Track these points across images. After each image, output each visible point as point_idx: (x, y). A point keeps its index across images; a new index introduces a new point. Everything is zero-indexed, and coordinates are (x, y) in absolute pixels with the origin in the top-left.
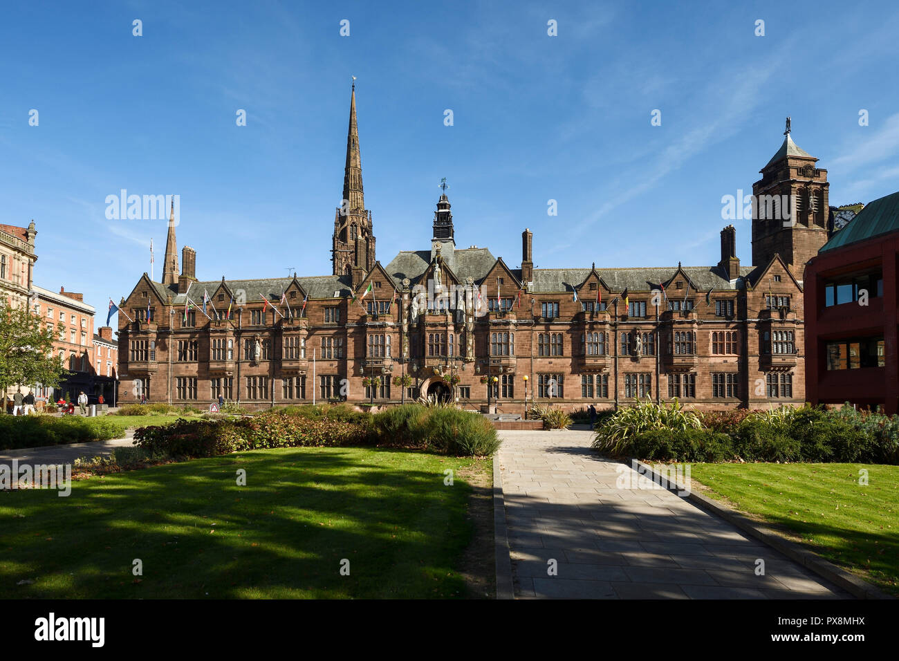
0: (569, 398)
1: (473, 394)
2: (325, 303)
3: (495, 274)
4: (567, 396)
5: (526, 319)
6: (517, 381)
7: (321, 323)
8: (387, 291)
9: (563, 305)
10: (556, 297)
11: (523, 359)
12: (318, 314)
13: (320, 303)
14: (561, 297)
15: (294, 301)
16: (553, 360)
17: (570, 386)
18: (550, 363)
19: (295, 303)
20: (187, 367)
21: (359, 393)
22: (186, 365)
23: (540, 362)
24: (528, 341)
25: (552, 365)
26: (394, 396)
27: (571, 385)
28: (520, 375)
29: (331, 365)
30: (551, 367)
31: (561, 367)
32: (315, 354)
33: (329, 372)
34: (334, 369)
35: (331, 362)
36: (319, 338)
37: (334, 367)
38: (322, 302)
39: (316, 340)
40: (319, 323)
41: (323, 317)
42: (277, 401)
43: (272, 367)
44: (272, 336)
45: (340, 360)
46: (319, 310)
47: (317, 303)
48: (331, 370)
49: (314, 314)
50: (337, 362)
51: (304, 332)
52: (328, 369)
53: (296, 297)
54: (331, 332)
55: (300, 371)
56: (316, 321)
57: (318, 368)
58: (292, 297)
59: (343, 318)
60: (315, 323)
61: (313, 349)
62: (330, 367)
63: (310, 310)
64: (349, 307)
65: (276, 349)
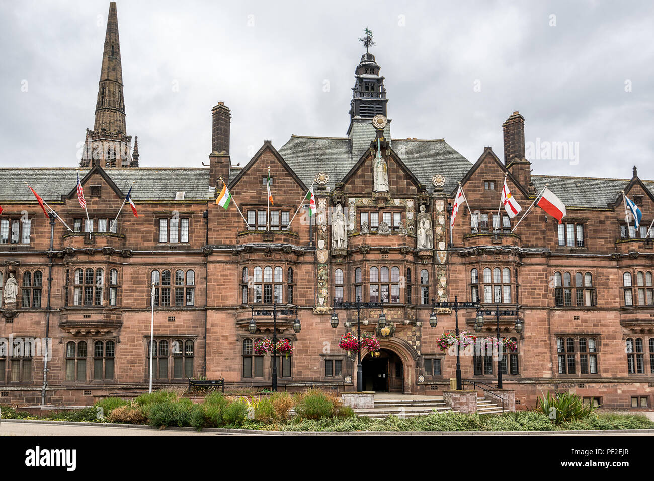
0: (609, 375)
1: (449, 369)
2: (160, 209)
3: (481, 174)
4: (606, 371)
5: (536, 246)
6: (526, 348)
7: (152, 243)
8: (285, 192)
9: (592, 228)
10: (579, 216)
11: (534, 311)
12: (144, 228)
13: (151, 209)
14: (589, 215)
15: (95, 203)
16: (580, 314)
17: (609, 356)
18: (576, 318)
19: (96, 207)
21: (231, 369)
23: (559, 316)
24: (541, 282)
25: (579, 322)
26: (300, 374)
27: (612, 353)
28: (530, 337)
29: (171, 319)
30: (578, 325)
31: (594, 325)
32: (138, 300)
33: (166, 332)
34: (177, 326)
35: (171, 315)
36: (147, 271)
37: (177, 322)
38: (152, 207)
39: (141, 274)
40: (146, 244)
41: (155, 234)
42: (51, 386)
43: (43, 322)
44: (47, 265)
45: (190, 311)
46: (147, 221)
47: (144, 209)
48: (172, 328)
49: (136, 227)
50: (184, 313)
51: (116, 259)
52: (165, 326)
53: (99, 197)
54: (172, 259)
55: (106, 330)
56: (140, 240)
57: (143, 325)
58: (91, 197)
59: (197, 237)
60: (137, 244)
61: (134, 291)
62: (167, 323)
63: (129, 221)
64: (210, 216)
65: (52, 290)
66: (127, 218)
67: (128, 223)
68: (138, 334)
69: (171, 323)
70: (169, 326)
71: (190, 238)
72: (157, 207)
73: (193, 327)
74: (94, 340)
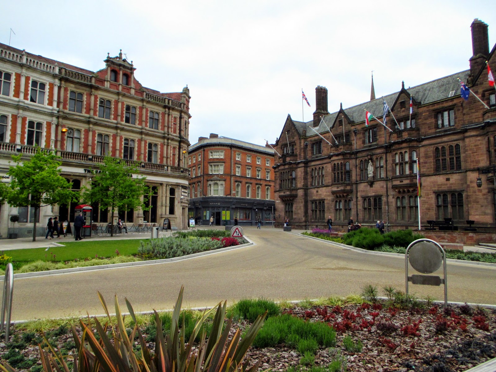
2: (436, 107)
7: (433, 131)
12: (428, 121)
13: (431, 108)
15: (403, 111)
19: (404, 114)
20: (317, 192)
21: (485, 214)
22: (316, 189)
29: (448, 180)
32: (428, 168)
33: (444, 188)
34: (452, 184)
35: (447, 177)
36: (432, 149)
37: (451, 181)
38: (432, 106)
39: (429, 151)
40: (430, 131)
41: (435, 123)
42: (391, 223)
43: (385, 186)
44: (384, 153)
45: (459, 173)
46: (430, 116)
47: (427, 109)
48: (448, 186)
49: (424, 122)
50: (455, 175)
51: (415, 144)
52: (444, 185)
53: (405, 107)
54: (445, 139)
55: (412, 189)
56: (427, 129)
57: (432, 185)
58: (401, 108)
59: (459, 121)
60: (426, 132)
61: (426, 163)
62: (445, 182)
63: (420, 119)
64: (464, 105)
65: (388, 167)
66: (419, 117)
67: (420, 120)
68: (430, 190)
69: (448, 182)
70: (447, 184)
71: (455, 123)
72: (434, 106)
73: (461, 184)
74: (408, 195)
